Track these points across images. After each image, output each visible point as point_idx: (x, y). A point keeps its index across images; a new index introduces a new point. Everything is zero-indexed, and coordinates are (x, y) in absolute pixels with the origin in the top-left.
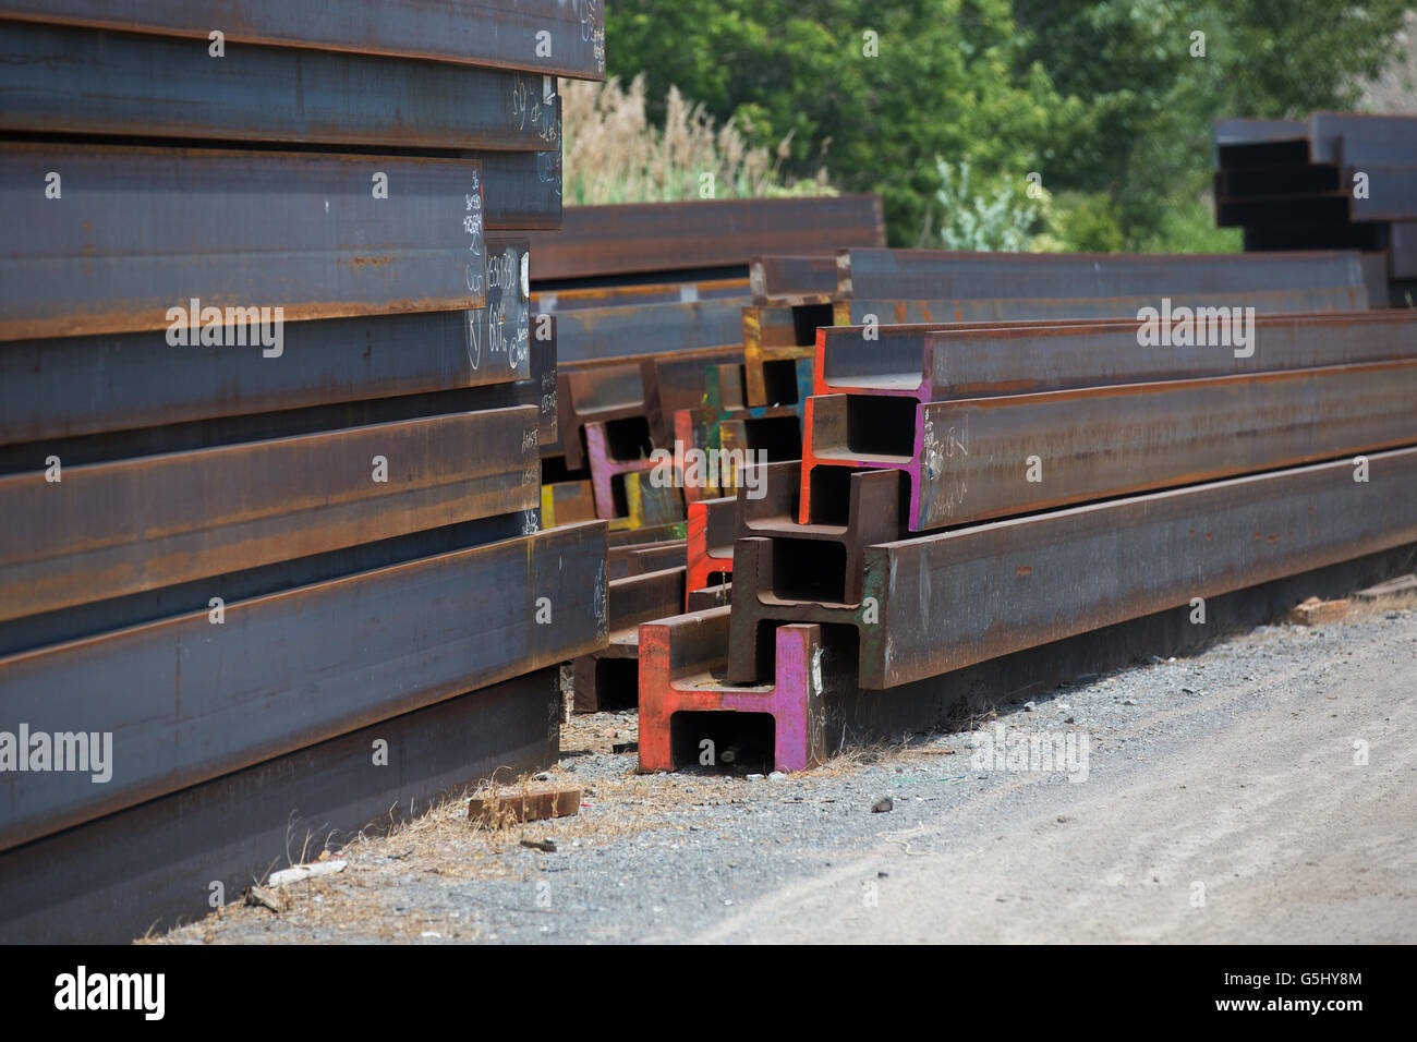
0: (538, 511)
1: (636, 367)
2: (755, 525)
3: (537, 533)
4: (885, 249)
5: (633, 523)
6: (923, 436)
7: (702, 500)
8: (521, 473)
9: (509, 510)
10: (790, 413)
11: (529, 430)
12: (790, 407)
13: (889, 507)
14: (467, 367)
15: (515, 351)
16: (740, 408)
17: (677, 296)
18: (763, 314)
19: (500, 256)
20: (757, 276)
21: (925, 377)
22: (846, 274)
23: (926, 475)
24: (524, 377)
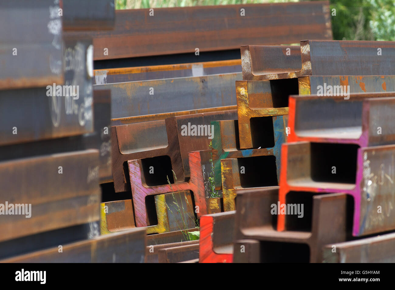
0: (98, 222)
1: (163, 121)
2: (248, 232)
3: (98, 238)
4: (332, 40)
5: (161, 229)
6: (362, 171)
7: (208, 213)
8: (87, 196)
9: (79, 221)
10: (269, 154)
11: (93, 167)
12: (269, 149)
13: (340, 220)
14: (50, 125)
15: (83, 114)
16: (235, 150)
17: (189, 72)
18: (250, 85)
19: (73, 48)
20: (246, 59)
21: (364, 129)
22: (307, 58)
23: (364, 196)
24: (89, 131)
